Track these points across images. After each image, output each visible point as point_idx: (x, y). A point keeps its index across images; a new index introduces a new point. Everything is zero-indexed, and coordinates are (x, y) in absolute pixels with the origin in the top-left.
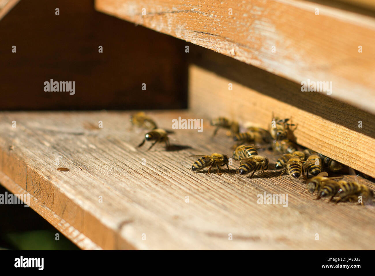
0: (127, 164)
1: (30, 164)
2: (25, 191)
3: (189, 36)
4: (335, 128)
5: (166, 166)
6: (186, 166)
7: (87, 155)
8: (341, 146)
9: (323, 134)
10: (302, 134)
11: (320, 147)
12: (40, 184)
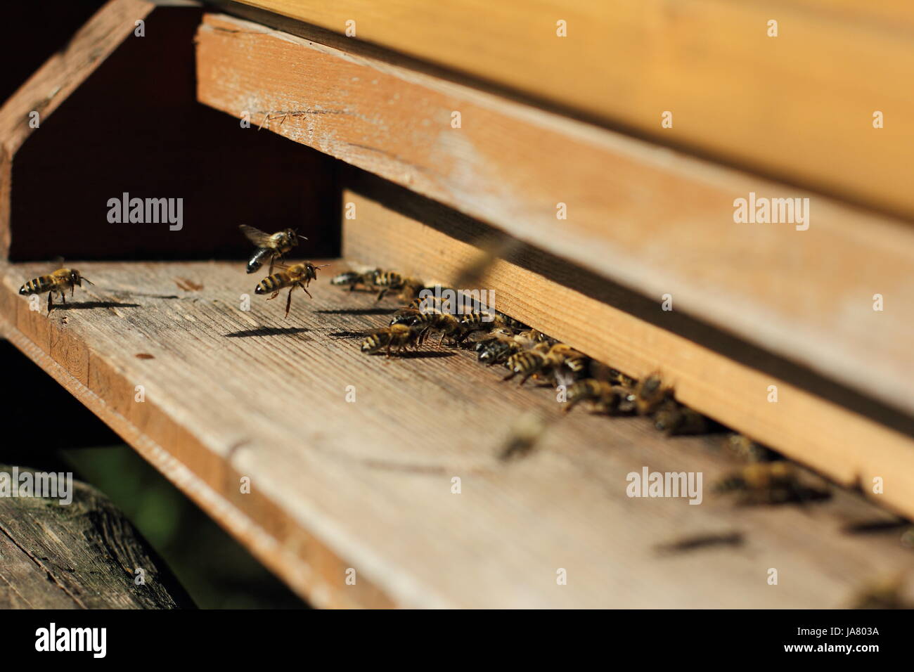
0: (244, 348)
1: (94, 347)
2: (86, 388)
3: (340, 151)
4: (564, 294)
5: (304, 350)
6: (334, 351)
7: (181, 333)
8: (575, 323)
9: (548, 303)
10: (515, 301)
11: (542, 323)
12: (109, 378)
